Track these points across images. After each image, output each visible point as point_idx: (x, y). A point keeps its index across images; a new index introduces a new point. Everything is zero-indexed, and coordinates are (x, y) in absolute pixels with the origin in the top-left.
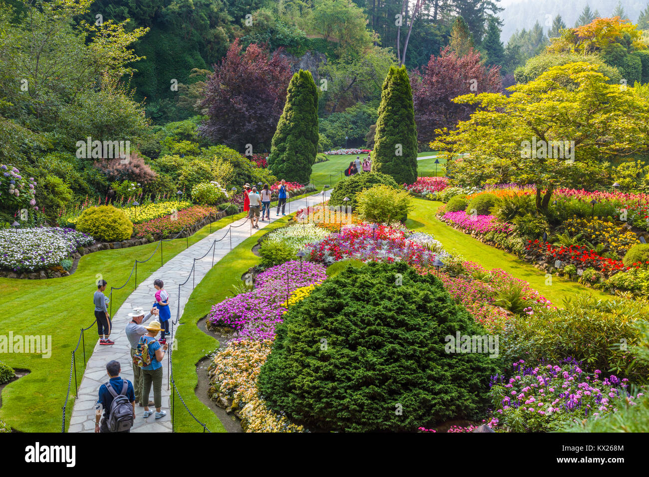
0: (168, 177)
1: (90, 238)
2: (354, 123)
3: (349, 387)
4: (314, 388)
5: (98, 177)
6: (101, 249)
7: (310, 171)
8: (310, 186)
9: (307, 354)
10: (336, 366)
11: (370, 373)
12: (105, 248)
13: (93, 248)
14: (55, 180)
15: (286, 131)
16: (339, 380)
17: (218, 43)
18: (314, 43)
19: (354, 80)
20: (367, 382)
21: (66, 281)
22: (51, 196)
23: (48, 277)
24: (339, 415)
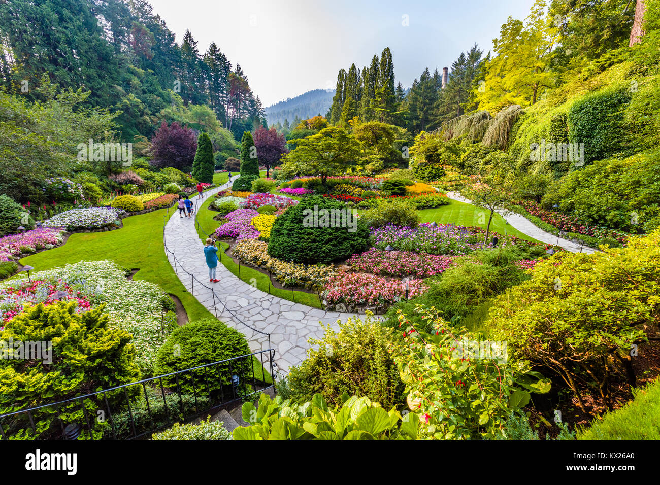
0: (150, 182)
1: (123, 211)
2: (217, 160)
3: (323, 244)
4: (309, 246)
5: (113, 183)
6: (130, 216)
7: (212, 178)
8: (213, 184)
9: (301, 234)
10: (316, 236)
11: (331, 237)
12: (132, 215)
13: (125, 215)
14: (91, 185)
15: (199, 161)
16: (318, 241)
17: (146, 124)
18: (193, 125)
19: (215, 141)
20: (331, 240)
21: (121, 230)
22: (91, 193)
23: (109, 230)
24: (321, 255)
